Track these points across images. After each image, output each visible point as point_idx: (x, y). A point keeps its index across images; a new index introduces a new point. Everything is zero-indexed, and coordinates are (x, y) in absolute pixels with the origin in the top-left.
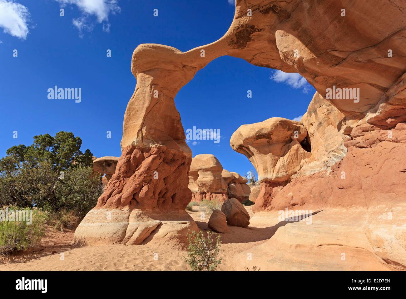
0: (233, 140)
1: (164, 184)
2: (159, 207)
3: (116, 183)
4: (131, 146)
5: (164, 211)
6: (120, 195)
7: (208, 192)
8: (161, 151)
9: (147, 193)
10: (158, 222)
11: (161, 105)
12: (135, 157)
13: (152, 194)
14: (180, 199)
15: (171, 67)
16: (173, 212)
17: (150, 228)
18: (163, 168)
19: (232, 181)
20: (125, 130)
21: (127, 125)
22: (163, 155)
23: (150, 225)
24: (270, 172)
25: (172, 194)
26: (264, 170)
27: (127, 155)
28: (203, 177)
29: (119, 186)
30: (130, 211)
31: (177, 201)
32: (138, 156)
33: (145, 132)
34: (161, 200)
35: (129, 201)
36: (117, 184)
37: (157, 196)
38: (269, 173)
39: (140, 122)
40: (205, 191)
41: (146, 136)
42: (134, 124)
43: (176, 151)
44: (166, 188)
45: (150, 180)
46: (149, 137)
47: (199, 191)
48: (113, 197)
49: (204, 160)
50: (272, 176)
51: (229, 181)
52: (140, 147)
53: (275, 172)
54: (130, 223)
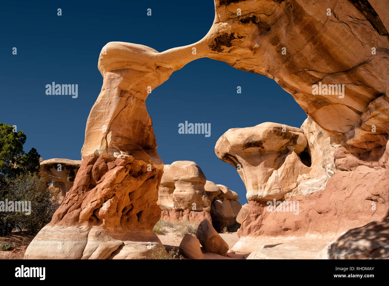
0: (219, 147)
1: (129, 200)
2: (122, 225)
3: (74, 196)
4: (93, 155)
5: (128, 230)
6: (78, 211)
7: (186, 209)
8: (128, 163)
9: (109, 209)
10: (120, 242)
12: (97, 169)
13: (115, 211)
14: (147, 217)
16: (138, 233)
17: (111, 248)
18: (129, 182)
19: (218, 196)
20: (87, 136)
21: (90, 131)
22: (130, 167)
23: (111, 245)
24: (261, 188)
25: (138, 211)
26: (253, 185)
27: (88, 165)
28: (181, 190)
29: (77, 200)
30: (89, 229)
31: (144, 218)
32: (100, 167)
33: (111, 140)
34: (124, 217)
35: (88, 218)
36: (76, 198)
37: (120, 213)
38: (259, 189)
39: (105, 128)
40: (183, 208)
41: (112, 145)
42: (99, 130)
43: (145, 162)
44: (132, 205)
45: (113, 195)
46: (114, 146)
47: (174, 207)
48: (70, 212)
49: (183, 169)
50: (263, 193)
51: (214, 196)
52: (104, 157)
53: (267, 189)
54: (89, 242)
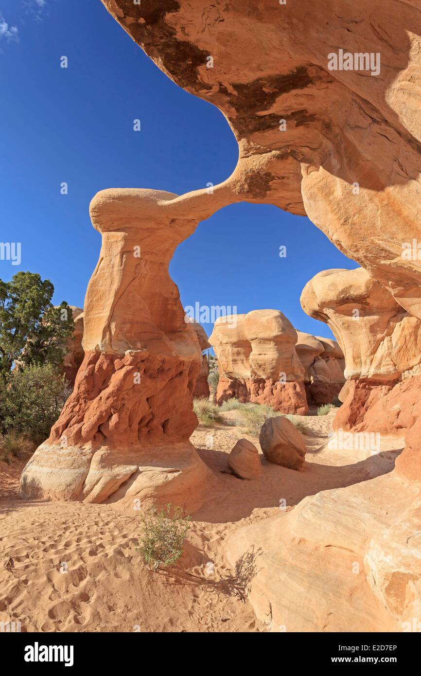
0: (305, 298)
1: (147, 408)
2: (141, 440)
3: (74, 406)
4: (94, 352)
5: (149, 446)
6: (79, 425)
7: (268, 378)
8: (139, 360)
9: (117, 424)
10: (133, 468)
11: (143, 280)
12: (100, 368)
13: (126, 426)
14: (177, 427)
15: (152, 225)
16: (165, 448)
17: (118, 479)
18: (144, 386)
19: (320, 355)
20: (86, 323)
21: (90, 317)
22: (143, 366)
23: (118, 475)
24: (365, 362)
25: (163, 421)
26: (354, 358)
27: (89, 364)
28: (259, 353)
29: (78, 412)
30: (93, 453)
31: (170, 429)
32: (105, 367)
33: (115, 329)
34: (143, 430)
35: (92, 436)
36: (77, 409)
37: (135, 426)
38: (363, 364)
39: (106, 313)
40: (264, 377)
41: (117, 336)
42: (98, 315)
43: (166, 356)
44: (152, 413)
45: (122, 405)
46: (121, 336)
47: (252, 376)
48: (70, 427)
49: (262, 322)
50: (368, 371)
51: (315, 356)
52: (108, 353)
53: (374, 364)
54: (91, 471)
